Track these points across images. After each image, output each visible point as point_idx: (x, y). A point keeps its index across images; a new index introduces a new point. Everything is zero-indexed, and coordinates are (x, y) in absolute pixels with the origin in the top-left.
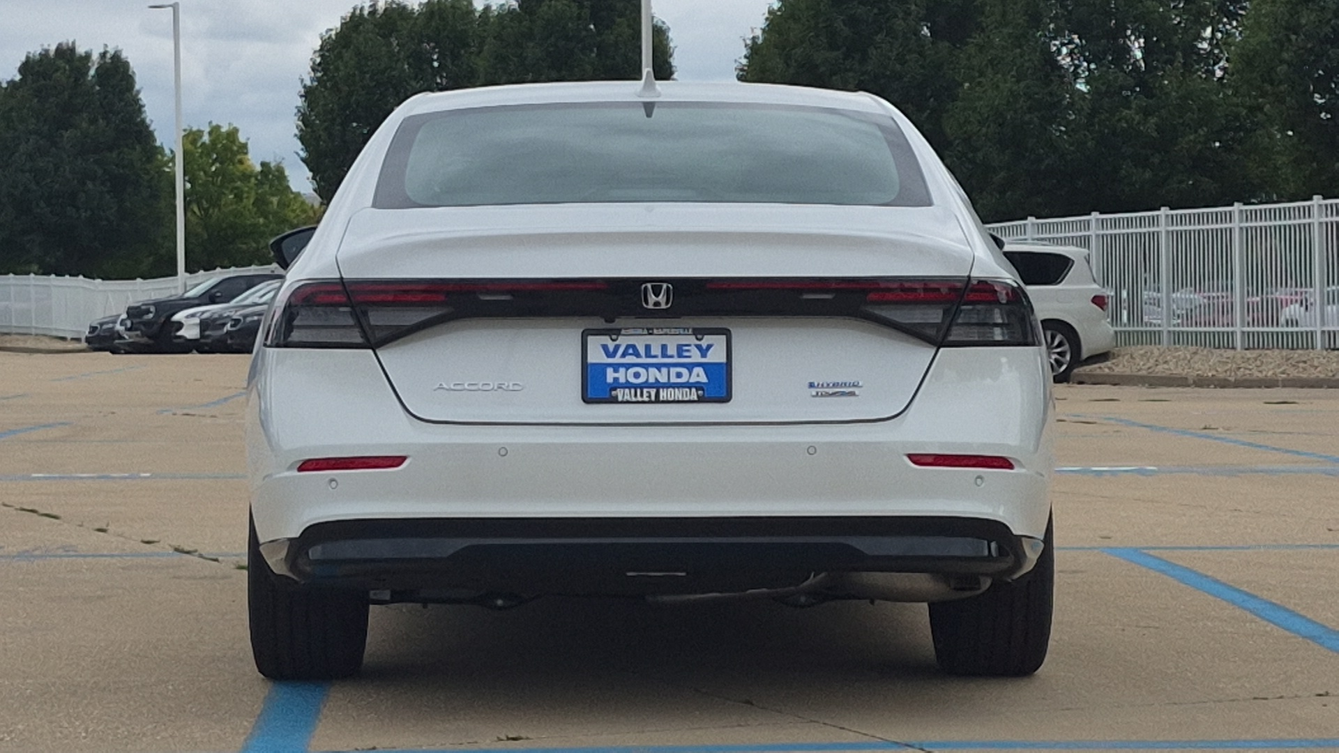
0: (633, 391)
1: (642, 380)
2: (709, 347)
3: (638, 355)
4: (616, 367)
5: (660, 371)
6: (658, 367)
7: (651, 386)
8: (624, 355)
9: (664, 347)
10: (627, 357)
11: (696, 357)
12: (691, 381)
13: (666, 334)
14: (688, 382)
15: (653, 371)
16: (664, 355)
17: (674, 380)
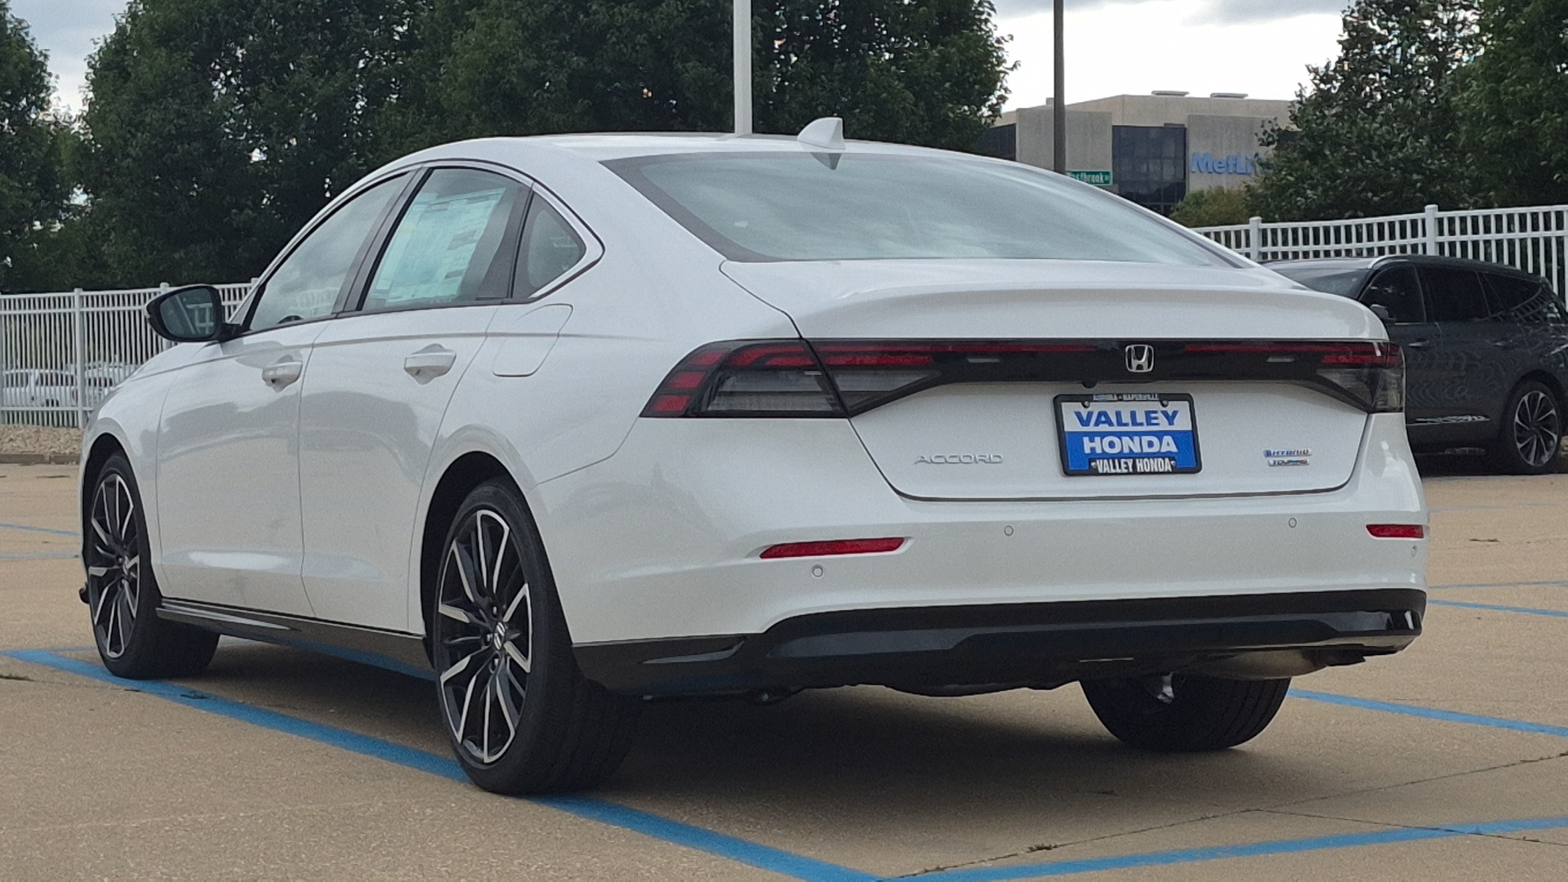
0: (1111, 461)
1: (1116, 450)
2: (1175, 413)
3: (1111, 424)
4: (1092, 436)
5: (1132, 440)
6: (1131, 435)
7: (1127, 457)
8: (1097, 424)
9: (1133, 414)
10: (1101, 425)
11: (1163, 425)
12: (1162, 451)
13: (1135, 400)
14: (1159, 452)
15: (1126, 439)
16: (1135, 423)
17: (1146, 449)
